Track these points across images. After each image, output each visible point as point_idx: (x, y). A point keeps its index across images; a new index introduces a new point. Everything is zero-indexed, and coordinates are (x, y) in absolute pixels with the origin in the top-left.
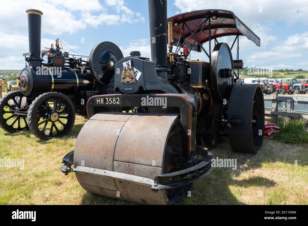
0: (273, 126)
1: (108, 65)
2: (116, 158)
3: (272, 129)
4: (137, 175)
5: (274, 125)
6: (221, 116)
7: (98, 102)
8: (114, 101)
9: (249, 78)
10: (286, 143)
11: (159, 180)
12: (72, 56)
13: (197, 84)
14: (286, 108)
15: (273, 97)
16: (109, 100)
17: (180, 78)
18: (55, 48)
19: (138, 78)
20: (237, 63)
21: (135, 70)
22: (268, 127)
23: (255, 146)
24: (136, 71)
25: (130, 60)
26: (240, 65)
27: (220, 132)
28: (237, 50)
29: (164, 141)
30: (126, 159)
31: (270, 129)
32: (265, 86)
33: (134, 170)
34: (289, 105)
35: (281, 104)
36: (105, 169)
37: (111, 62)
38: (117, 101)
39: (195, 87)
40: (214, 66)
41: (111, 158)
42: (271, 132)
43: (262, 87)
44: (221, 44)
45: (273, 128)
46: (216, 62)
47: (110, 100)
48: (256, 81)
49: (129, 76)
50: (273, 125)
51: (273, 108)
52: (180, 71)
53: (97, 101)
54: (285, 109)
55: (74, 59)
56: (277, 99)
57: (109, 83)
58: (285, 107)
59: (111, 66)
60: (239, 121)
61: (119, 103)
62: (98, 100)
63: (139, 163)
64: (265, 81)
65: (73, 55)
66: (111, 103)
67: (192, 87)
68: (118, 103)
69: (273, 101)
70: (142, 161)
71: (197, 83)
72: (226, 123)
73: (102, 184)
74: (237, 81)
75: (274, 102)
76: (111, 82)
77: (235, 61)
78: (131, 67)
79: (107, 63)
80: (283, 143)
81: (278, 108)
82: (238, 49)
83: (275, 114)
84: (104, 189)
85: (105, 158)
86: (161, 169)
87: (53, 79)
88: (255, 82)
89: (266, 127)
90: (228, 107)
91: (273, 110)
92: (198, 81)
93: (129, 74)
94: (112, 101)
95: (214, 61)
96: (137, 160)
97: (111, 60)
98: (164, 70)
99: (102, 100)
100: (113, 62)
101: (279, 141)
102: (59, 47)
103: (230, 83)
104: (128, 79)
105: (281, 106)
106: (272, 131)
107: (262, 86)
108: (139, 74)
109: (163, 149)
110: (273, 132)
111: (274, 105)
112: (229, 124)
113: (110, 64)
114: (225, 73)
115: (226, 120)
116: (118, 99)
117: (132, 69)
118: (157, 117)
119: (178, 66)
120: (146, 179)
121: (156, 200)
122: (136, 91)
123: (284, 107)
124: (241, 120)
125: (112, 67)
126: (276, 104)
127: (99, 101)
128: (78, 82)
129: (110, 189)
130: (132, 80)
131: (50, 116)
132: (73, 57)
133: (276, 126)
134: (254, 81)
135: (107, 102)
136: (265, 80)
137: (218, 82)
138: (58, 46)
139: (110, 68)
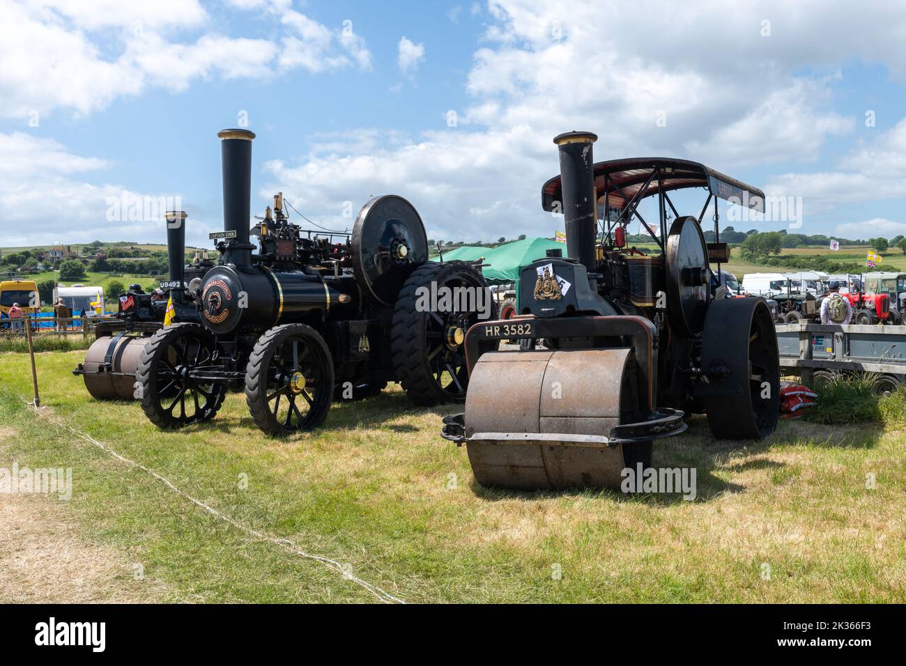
0: (802, 392)
1: (394, 256)
2: (544, 412)
3: (799, 398)
4: (579, 434)
5: (804, 390)
6: (689, 364)
7: (489, 333)
8: (520, 329)
9: (758, 275)
10: (827, 423)
11: (618, 432)
12: (307, 233)
13: (643, 300)
14: (833, 352)
15: (801, 326)
16: (510, 329)
17: (615, 289)
18: (274, 216)
19: (564, 291)
20: (716, 251)
21: (560, 279)
22: (789, 394)
23: (760, 429)
24: (562, 281)
25: (551, 264)
26: (722, 255)
27: (687, 396)
28: (715, 220)
29: (618, 381)
30: (561, 412)
31: (795, 399)
32: (809, 302)
33: (575, 426)
34: (839, 345)
35: (821, 344)
36: (526, 431)
37: (401, 247)
38: (525, 329)
39: (638, 305)
40: (672, 264)
41: (535, 414)
42: (798, 406)
43: (800, 305)
44: (685, 218)
45: (802, 396)
46: (676, 257)
47: (512, 329)
48: (785, 283)
49: (550, 289)
50: (801, 390)
51: (802, 351)
52: (615, 277)
53: (487, 331)
54: (831, 355)
55: (311, 241)
56: (809, 330)
57: (397, 300)
58: (831, 349)
59: (402, 256)
60: (724, 369)
61: (530, 333)
62: (489, 329)
63: (582, 415)
64: (818, 283)
65: (309, 232)
66: (515, 333)
67: (634, 306)
68: (527, 332)
69: (802, 335)
70: (589, 412)
71: (643, 298)
72: (699, 375)
73: (518, 460)
74: (717, 292)
75: (804, 339)
76: (402, 297)
77: (711, 247)
78: (551, 274)
79: (393, 251)
80: (821, 423)
81: (813, 352)
82: (717, 219)
83: (807, 365)
84: (518, 467)
85: (525, 415)
86: (617, 419)
87: (281, 295)
88: (780, 289)
89: (786, 394)
90: (700, 348)
91: (802, 358)
92: (644, 294)
93: (548, 286)
94: (517, 329)
95: (673, 255)
96: (578, 412)
97: (400, 242)
98: (593, 277)
99: (497, 329)
100: (406, 246)
101: (812, 421)
102: (283, 213)
103: (702, 296)
104: (547, 294)
105: (824, 349)
106: (799, 402)
107: (800, 301)
108: (567, 286)
109: (618, 393)
110: (802, 405)
111: (804, 345)
112: (704, 377)
113: (399, 252)
114: (693, 276)
115: (698, 370)
116: (528, 326)
117: (554, 278)
118: (598, 352)
119: (611, 268)
120: (594, 437)
121: (608, 470)
122: (561, 312)
123: (829, 350)
124: (727, 367)
125: (403, 260)
126: (807, 341)
127: (491, 331)
128: (328, 299)
129: (531, 465)
130: (554, 295)
131: (290, 382)
132: (309, 236)
133: (808, 391)
134: (776, 285)
135: (507, 332)
136: (818, 278)
137: (681, 295)
138: (279, 212)
139: (398, 262)
